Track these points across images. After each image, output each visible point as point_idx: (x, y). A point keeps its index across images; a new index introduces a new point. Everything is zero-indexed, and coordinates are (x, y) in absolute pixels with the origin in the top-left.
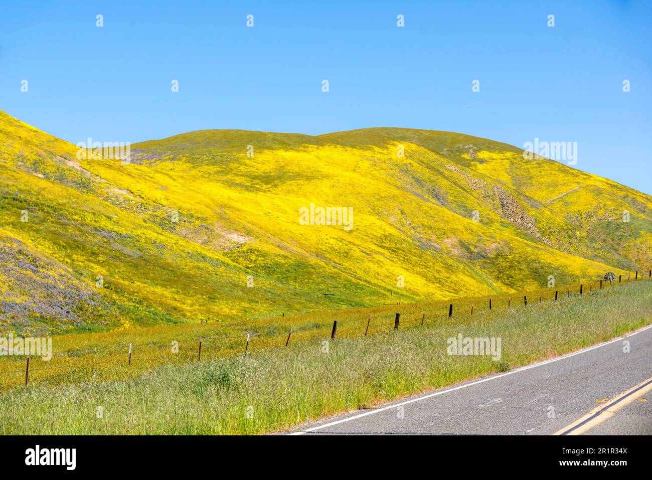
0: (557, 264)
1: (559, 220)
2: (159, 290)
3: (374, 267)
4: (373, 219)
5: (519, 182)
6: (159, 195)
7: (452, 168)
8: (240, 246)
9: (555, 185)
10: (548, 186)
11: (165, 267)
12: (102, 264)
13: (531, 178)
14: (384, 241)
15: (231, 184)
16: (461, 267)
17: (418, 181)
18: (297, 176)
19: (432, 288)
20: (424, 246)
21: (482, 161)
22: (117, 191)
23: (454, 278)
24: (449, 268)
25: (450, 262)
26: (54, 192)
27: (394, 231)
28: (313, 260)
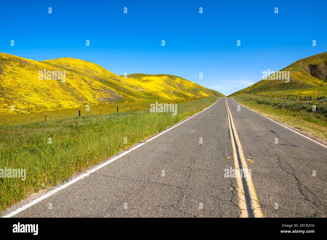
0: (187, 95)
1: (187, 88)
2: (131, 97)
3: (161, 94)
4: (161, 87)
5: (182, 83)
6: (130, 83)
7: (172, 80)
8: (142, 91)
9: (187, 83)
10: (186, 83)
11: (132, 93)
12: (123, 93)
14: (162, 91)
15: (140, 82)
17: (167, 82)
18: (150, 81)
19: (169, 98)
20: (168, 91)
21: (176, 79)
22: (124, 82)
23: (172, 96)
24: (172, 95)
25: (172, 94)
26: (115, 82)
27: (164, 89)
28: (152, 93)
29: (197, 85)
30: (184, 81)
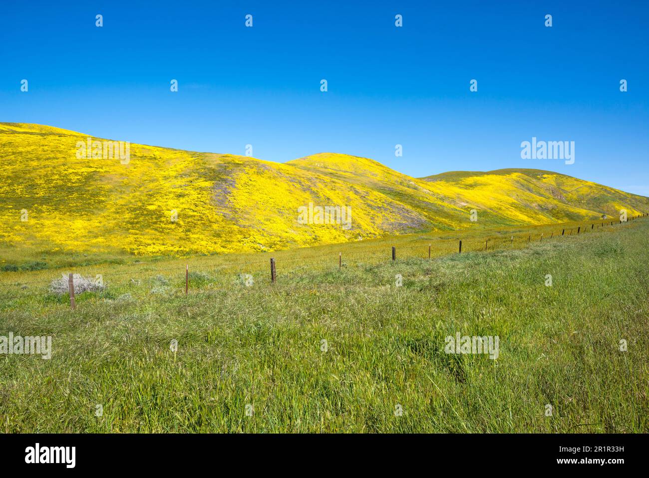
0: (576, 212)
1: (575, 197)
2: (444, 219)
3: (509, 213)
4: (508, 198)
5: (559, 184)
6: (438, 191)
7: (534, 180)
8: (465, 206)
9: (573, 185)
10: (570, 186)
11: (445, 213)
12: (426, 212)
13: (563, 183)
14: (512, 205)
15: (461, 188)
16: (540, 213)
17: (522, 185)
18: (481, 185)
19: (530, 220)
20: (526, 206)
21: (544, 178)
22: (425, 190)
23: (538, 216)
24: (536, 213)
25: (536, 211)
26: (410, 191)
27: (516, 201)
28: (489, 211)
29: (604, 189)
30: (564, 180)
